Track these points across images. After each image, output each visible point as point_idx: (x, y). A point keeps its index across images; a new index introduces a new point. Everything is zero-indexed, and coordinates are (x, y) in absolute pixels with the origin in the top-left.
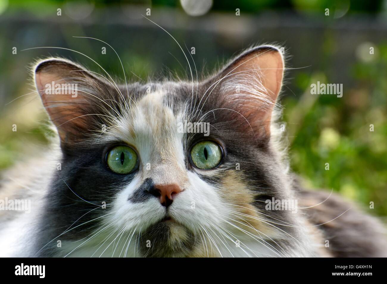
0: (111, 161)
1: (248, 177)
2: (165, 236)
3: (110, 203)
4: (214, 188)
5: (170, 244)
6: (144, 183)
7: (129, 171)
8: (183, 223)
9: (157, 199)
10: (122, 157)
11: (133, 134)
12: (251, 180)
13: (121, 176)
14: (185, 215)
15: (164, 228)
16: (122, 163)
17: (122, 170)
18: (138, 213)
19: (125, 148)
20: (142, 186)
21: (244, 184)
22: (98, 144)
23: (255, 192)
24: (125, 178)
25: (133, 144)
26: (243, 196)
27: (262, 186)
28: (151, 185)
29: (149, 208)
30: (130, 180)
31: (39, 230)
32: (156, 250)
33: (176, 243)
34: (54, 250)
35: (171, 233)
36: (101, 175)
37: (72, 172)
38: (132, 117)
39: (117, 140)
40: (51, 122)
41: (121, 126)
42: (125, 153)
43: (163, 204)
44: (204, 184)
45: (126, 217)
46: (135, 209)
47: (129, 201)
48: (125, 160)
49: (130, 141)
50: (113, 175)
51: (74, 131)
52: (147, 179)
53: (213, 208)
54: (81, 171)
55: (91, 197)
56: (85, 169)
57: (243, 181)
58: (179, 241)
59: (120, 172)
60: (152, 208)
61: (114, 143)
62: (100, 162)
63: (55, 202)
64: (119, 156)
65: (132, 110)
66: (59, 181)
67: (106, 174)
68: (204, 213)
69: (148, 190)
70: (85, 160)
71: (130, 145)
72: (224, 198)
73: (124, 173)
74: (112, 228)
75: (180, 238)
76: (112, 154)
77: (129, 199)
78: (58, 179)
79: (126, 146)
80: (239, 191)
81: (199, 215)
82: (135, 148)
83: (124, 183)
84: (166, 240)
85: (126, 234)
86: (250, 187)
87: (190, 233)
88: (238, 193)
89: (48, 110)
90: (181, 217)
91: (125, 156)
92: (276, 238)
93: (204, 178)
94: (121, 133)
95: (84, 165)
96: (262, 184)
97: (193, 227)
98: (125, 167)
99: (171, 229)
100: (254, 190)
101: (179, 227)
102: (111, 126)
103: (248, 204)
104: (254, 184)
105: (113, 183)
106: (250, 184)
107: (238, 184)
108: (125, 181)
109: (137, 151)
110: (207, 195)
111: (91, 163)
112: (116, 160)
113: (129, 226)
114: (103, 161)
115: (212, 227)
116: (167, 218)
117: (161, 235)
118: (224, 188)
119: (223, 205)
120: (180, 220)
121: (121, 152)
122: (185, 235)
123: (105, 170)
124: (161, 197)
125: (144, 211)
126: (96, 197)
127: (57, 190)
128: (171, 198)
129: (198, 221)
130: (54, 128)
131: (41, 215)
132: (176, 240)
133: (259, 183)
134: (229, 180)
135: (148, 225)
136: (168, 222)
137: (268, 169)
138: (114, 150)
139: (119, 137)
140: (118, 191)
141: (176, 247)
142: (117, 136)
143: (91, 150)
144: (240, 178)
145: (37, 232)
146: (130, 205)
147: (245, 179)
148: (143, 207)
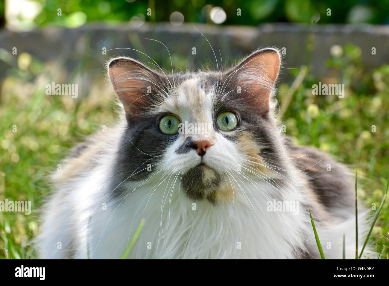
0: (162, 126)
1: (256, 136)
2: (200, 176)
3: (162, 154)
4: (233, 143)
5: (203, 182)
6: (186, 140)
7: (174, 133)
8: (213, 168)
9: (195, 151)
10: (170, 123)
11: (177, 107)
12: (258, 138)
13: (170, 136)
14: (214, 162)
15: (199, 171)
16: (170, 127)
17: (169, 132)
18: (182, 161)
19: (171, 116)
20: (184, 142)
21: (253, 141)
22: (153, 115)
23: (260, 146)
24: (172, 137)
25: (177, 114)
26: (253, 149)
27: (265, 142)
28: (191, 142)
29: (190, 157)
30: (175, 138)
31: (113, 175)
32: (194, 186)
33: (208, 182)
34: (123, 188)
35: (204, 174)
36: (156, 135)
37: (135, 134)
38: (176, 96)
39: (166, 111)
40: (119, 101)
41: (169, 102)
42: (171, 120)
43: (199, 154)
44: (226, 141)
45: (174, 163)
46: (180, 158)
47: (176, 153)
48: (171, 125)
49: (175, 112)
50: (164, 135)
51: (135, 106)
52: (188, 138)
53: (233, 158)
54: (142, 133)
55: (149, 151)
56: (144, 132)
57: (253, 139)
58: (210, 180)
59: (168, 133)
60: (192, 157)
61: (164, 114)
62: (154, 126)
63: (124, 155)
64: (168, 122)
65: (177, 91)
66: (126, 141)
67: (158, 135)
68: (227, 161)
69: (189, 145)
70: (144, 126)
71: (175, 115)
72: (240, 150)
73: (170, 134)
74: (163, 172)
75: (210, 178)
76: (163, 121)
77: (175, 152)
78: (125, 140)
79: (172, 115)
80: (250, 146)
81: (224, 162)
82: (178, 116)
83: (172, 140)
84: (201, 179)
85: (174, 176)
86: (257, 143)
87: (217, 174)
88: (249, 147)
89: (118, 93)
90: (212, 163)
91: (172, 122)
92: (275, 178)
93: (227, 137)
94: (169, 106)
95: (144, 129)
96: (265, 141)
97: (219, 170)
98: (171, 130)
99: (204, 171)
100: (260, 145)
101: (210, 170)
102: (162, 102)
103: (256, 155)
104: (260, 141)
105: (164, 140)
106: (257, 141)
107: (249, 141)
108: (172, 139)
109: (180, 119)
110: (228, 148)
111: (148, 128)
112: (165, 125)
113: (175, 170)
114: (156, 126)
115: (232, 170)
116: (202, 164)
117: (198, 176)
118: (240, 144)
119: (239, 155)
120: (211, 166)
121: (169, 120)
122: (214, 176)
123: (158, 132)
124: (198, 150)
125: (186, 159)
126: (152, 150)
127: (125, 147)
128: (204, 150)
129: (223, 166)
130: (121, 105)
131: (114, 164)
132: (208, 179)
133: (263, 140)
134: (243, 138)
135: (189, 169)
136: (202, 167)
137: (269, 131)
138: (164, 119)
139: (167, 109)
140: (167, 146)
141: (208, 184)
142: (166, 109)
143: (148, 119)
144: (250, 137)
145: (111, 176)
146: (176, 156)
147: (254, 137)
148: (185, 157)
